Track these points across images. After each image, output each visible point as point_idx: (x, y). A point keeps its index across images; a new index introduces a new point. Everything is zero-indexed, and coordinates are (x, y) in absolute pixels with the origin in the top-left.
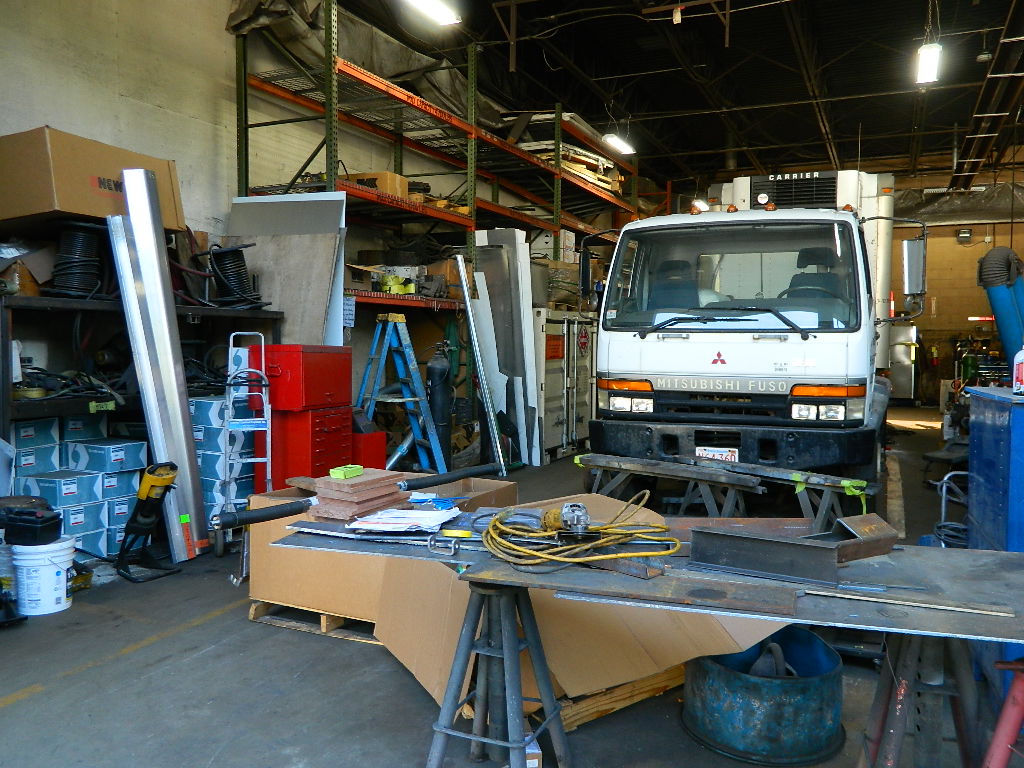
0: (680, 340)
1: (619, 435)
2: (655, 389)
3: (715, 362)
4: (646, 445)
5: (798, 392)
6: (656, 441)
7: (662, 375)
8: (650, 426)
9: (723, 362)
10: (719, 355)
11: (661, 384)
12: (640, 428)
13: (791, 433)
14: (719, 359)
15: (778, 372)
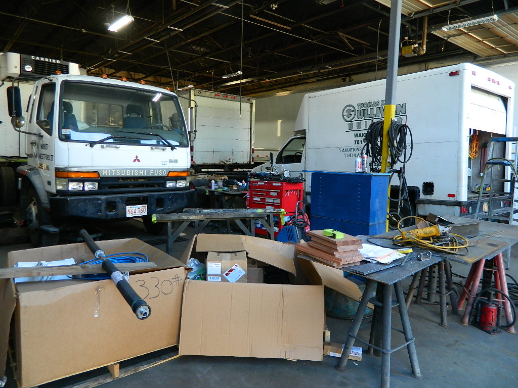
0: (115, 149)
1: (80, 205)
2: (101, 176)
3: (135, 161)
4: (97, 209)
5: (171, 174)
6: (104, 205)
7: (105, 168)
8: (99, 197)
9: (139, 161)
10: (137, 157)
11: (104, 174)
12: (94, 199)
13: (170, 194)
14: (137, 159)
15: (163, 166)
